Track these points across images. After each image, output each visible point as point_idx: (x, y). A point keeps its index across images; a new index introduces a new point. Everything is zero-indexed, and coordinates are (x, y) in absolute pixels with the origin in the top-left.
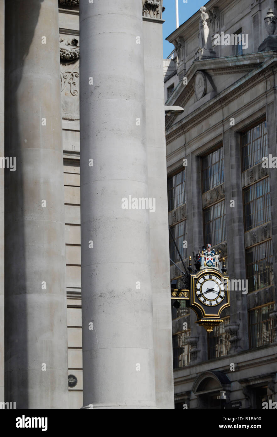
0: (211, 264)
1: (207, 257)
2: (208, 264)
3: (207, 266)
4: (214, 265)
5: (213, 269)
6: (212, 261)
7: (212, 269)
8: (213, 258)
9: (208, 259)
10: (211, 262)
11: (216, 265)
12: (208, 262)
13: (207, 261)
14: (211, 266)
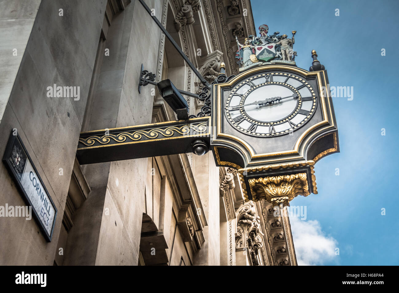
0: (271, 56)
1: (256, 47)
2: (260, 58)
3: (260, 61)
4: (279, 57)
5: (276, 64)
6: (273, 50)
7: (272, 64)
8: (274, 45)
9: (259, 49)
10: (270, 52)
11: (284, 57)
12: (261, 54)
13: (258, 52)
14: (269, 61)
